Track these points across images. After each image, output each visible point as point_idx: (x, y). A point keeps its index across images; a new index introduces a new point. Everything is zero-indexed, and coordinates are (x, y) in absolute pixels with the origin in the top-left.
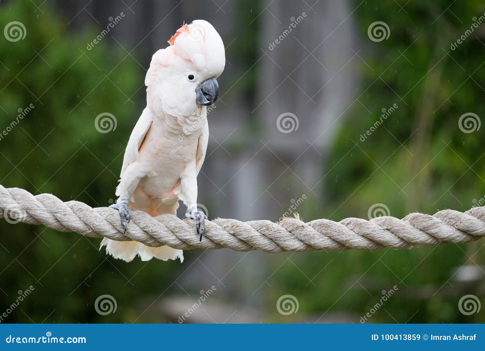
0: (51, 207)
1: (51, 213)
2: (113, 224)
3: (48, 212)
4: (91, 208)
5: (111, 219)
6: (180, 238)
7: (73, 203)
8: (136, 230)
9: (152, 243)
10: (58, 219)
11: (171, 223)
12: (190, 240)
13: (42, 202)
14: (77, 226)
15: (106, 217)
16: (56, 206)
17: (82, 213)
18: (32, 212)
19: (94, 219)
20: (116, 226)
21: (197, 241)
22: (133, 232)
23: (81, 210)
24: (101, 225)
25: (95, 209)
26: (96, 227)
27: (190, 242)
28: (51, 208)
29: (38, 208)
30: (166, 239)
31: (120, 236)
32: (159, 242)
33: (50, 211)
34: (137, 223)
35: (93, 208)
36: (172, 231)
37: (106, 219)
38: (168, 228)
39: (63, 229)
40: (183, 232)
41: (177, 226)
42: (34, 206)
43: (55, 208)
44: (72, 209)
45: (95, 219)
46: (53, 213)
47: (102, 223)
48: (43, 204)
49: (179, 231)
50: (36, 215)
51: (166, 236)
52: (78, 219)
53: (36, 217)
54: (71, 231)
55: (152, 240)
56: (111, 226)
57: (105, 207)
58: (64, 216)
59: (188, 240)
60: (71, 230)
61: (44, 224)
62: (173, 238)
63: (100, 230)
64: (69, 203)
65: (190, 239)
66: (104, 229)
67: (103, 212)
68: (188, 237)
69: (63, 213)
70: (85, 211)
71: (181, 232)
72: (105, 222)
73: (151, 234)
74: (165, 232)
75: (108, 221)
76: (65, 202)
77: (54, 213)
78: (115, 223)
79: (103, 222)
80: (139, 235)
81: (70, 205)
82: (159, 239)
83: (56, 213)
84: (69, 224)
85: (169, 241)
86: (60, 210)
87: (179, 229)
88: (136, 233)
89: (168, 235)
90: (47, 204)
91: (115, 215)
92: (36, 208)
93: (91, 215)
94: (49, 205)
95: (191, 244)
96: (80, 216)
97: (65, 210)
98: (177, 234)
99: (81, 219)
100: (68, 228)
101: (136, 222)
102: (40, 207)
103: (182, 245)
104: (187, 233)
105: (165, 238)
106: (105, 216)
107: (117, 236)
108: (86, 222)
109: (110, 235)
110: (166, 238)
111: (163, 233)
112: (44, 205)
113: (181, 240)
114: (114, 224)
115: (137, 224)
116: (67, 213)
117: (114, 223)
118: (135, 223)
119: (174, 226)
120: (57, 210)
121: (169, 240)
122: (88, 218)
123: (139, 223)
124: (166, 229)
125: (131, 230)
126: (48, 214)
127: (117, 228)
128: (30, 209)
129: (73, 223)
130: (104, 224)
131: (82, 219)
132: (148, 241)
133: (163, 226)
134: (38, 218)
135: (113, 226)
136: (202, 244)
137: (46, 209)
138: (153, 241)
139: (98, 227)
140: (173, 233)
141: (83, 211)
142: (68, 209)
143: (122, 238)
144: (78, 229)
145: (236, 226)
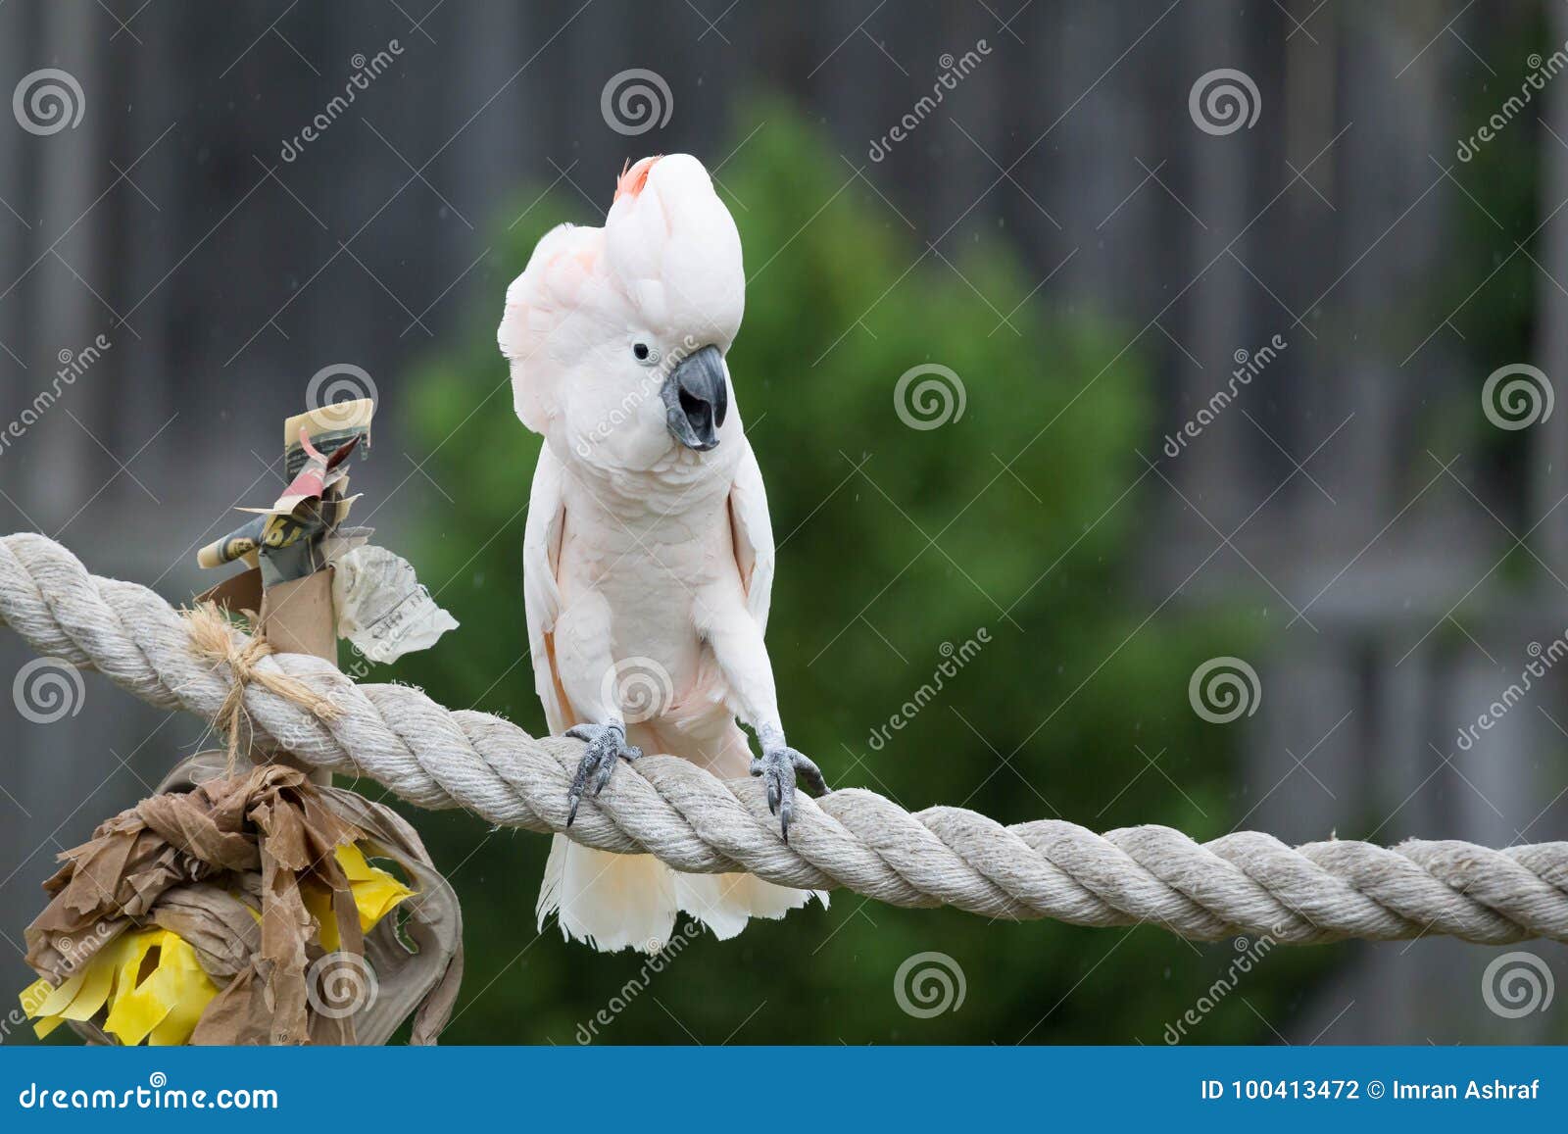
0: (867, 829)
1: (872, 848)
2: (1073, 870)
3: (858, 846)
4: (999, 825)
5: (1063, 858)
6: (1289, 906)
7: (938, 812)
8: (1146, 887)
9: (1199, 927)
10: (894, 866)
11: (1258, 858)
12: (1322, 911)
13: (839, 816)
14: (955, 886)
15: (1049, 851)
16: (885, 825)
17: (971, 842)
18: (811, 849)
19: (1011, 858)
20: (1083, 878)
21: (1345, 915)
22: (1140, 894)
23: (965, 833)
24: (1032, 876)
25: (1011, 829)
26: (1018, 885)
27: (1324, 917)
28: (869, 833)
29: (827, 836)
30: (1244, 913)
31: (1096, 910)
32: (1224, 923)
33: (867, 843)
34: (1148, 866)
35: (1005, 825)
36: (1262, 886)
37: (1047, 859)
38: (1250, 876)
39: (911, 900)
40: (1298, 885)
41: (1279, 867)
42: (814, 828)
43: (880, 832)
44: (936, 831)
45: (1014, 860)
46: (877, 849)
47: (1035, 872)
48: (841, 822)
49: (1285, 884)
50: (824, 857)
51: (1244, 901)
52: (959, 863)
53: (823, 866)
54: (937, 906)
55: (1198, 916)
56: (1064, 879)
57: (1043, 819)
58: (911, 857)
59: (1316, 913)
60: (938, 901)
61: (850, 885)
62: (1266, 906)
63: (1030, 892)
64: (928, 815)
65: (1321, 908)
66: (1045, 891)
67: (1038, 835)
68: (1316, 903)
69: (909, 848)
70: (979, 836)
71: (1290, 887)
72: (1046, 868)
73: (1196, 897)
74: (1242, 888)
75: (1057, 862)
76: (914, 814)
77: (880, 848)
78: (1077, 870)
79: (1039, 868)
80: (1158, 904)
81: (928, 820)
82: (1223, 912)
83: (887, 847)
84: (931, 880)
85: (1254, 916)
86: (898, 838)
87: (1285, 878)
88: (1149, 898)
89: (1251, 900)
90: (855, 822)
91: (1077, 843)
92: (821, 835)
93: (1001, 847)
94: (865, 823)
95: (1324, 923)
96: (963, 854)
97: (916, 838)
98: (1283, 894)
99: (967, 863)
100: (927, 894)
101: (1147, 860)
102: (835, 833)
103: (1295, 928)
104: (1311, 888)
105: (1242, 908)
106: (1045, 848)
107: (1086, 912)
108: (986, 871)
109: (1064, 906)
110: (1246, 907)
111: (1236, 892)
112: (847, 825)
113: (1289, 911)
114: (1076, 873)
115: (1148, 869)
116: (921, 846)
117: (1074, 867)
118: (1144, 866)
119: (1269, 868)
120: (890, 838)
121: (1254, 913)
122: (991, 858)
123: (1155, 865)
124: (1244, 879)
125: (1130, 889)
126: (863, 854)
127: (1084, 883)
128: (803, 841)
129: (943, 877)
130: (1042, 872)
131: (969, 861)
132: (1187, 922)
133: (1235, 869)
134: (829, 866)
135: (1073, 877)
136: (1362, 922)
137: (853, 837)
138: (1204, 920)
139: (1024, 885)
140: (1267, 890)
141: (974, 837)
142: (925, 831)
143: (1101, 915)
144: (960, 894)
145: (1469, 862)
